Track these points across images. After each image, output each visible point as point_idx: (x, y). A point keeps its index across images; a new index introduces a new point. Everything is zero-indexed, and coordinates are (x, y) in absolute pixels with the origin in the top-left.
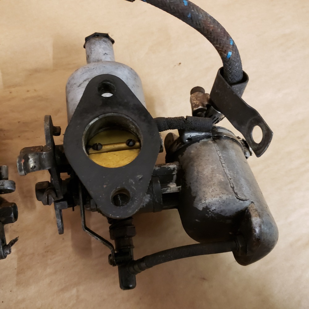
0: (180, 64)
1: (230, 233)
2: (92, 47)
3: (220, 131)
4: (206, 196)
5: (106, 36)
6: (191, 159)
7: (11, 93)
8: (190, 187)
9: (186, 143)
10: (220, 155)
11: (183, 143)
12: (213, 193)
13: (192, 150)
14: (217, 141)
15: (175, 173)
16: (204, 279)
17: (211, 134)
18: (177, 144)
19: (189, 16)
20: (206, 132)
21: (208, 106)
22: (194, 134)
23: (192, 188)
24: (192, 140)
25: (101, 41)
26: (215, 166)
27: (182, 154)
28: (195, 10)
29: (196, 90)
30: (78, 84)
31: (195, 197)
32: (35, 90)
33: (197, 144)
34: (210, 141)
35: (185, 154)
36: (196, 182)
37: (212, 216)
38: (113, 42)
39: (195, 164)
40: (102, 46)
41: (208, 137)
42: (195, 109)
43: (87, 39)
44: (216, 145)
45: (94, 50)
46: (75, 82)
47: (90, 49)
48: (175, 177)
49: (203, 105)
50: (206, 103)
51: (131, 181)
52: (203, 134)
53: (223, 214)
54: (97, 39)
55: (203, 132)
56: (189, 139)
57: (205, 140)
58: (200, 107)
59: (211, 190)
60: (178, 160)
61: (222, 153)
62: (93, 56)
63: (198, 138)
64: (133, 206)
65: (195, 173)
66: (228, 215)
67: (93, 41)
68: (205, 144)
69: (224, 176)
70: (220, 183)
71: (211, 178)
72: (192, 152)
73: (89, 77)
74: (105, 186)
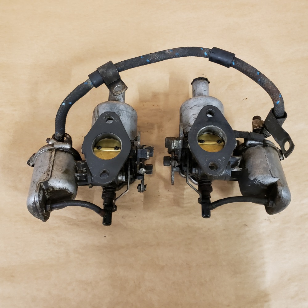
0: (247, 98)
1: (265, 196)
2: (198, 85)
3: (267, 142)
4: (256, 173)
5: (206, 79)
6: (250, 155)
7: (144, 105)
8: (247, 169)
9: (248, 146)
10: (266, 154)
11: (246, 146)
12: (260, 173)
13: (251, 150)
14: (265, 147)
15: (239, 161)
16: (246, 225)
17: (262, 143)
18: (242, 147)
19: (259, 80)
20: (259, 141)
21: (262, 128)
22: (253, 142)
23: (249, 169)
24: (251, 145)
25: (203, 83)
26: (262, 160)
27: (245, 152)
28: (263, 77)
29: (256, 118)
30: (191, 107)
31: (250, 174)
32: (158, 105)
33: (254, 148)
34: (261, 147)
35: (246, 152)
36: (251, 166)
37: (257, 184)
38: (209, 83)
39: (252, 157)
40: (204, 86)
41: (261, 145)
42: (255, 128)
43: (195, 80)
44: (264, 149)
45: (199, 87)
46: (188, 106)
47: (196, 86)
48: (239, 164)
49: (259, 127)
50: (262, 126)
51: (220, 160)
52: (258, 142)
53: (263, 183)
54: (201, 81)
55: (258, 141)
56: (249, 144)
57: (259, 146)
58: (258, 128)
59: (259, 171)
60: (242, 155)
61: (267, 154)
62: (198, 91)
63: (255, 144)
64: (219, 171)
65: (251, 162)
66: (266, 184)
67: (198, 81)
68: (258, 148)
69: (266, 165)
70: (264, 168)
71: (260, 165)
72: (251, 151)
73: (197, 104)
74: (206, 160)
